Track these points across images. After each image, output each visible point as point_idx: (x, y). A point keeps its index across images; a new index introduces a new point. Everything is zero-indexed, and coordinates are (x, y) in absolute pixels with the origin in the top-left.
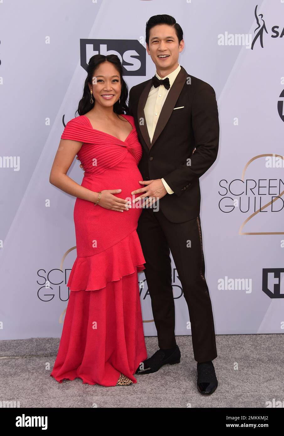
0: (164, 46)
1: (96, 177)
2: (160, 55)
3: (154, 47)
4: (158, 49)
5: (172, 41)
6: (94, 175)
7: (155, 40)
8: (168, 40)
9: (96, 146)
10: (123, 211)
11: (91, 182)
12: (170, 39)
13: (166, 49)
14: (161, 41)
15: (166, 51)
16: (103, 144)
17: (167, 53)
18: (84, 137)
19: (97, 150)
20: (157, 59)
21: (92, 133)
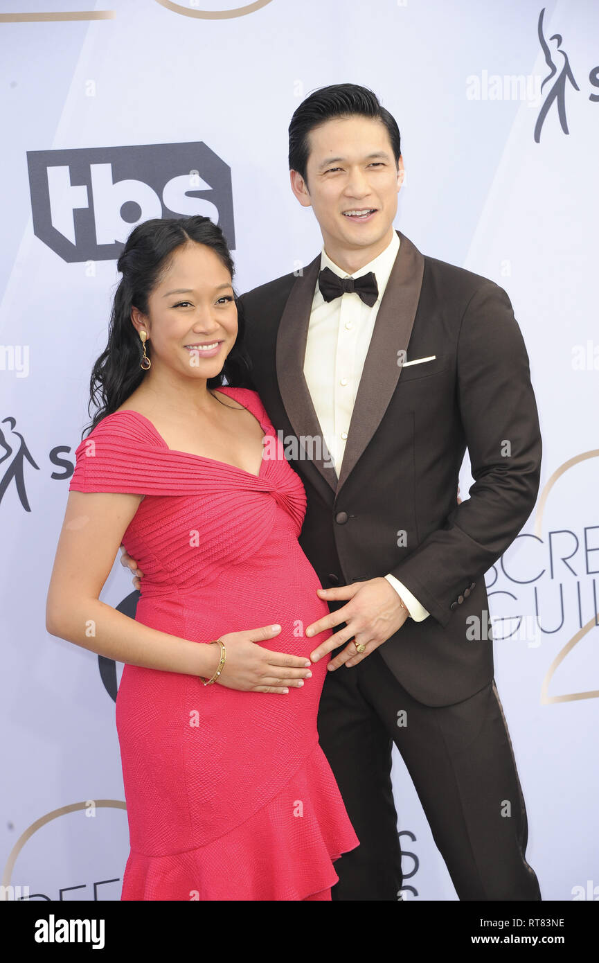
0: (362, 182)
1: (194, 597)
2: (351, 210)
3: (333, 186)
4: (344, 190)
5: (383, 164)
6: (186, 591)
7: (334, 166)
8: (373, 164)
9: (188, 502)
10: (286, 691)
11: (179, 611)
12: (376, 160)
13: (368, 191)
14: (350, 166)
15: (369, 198)
16: (211, 492)
17: (372, 203)
18: (152, 479)
19: (195, 514)
20: (342, 221)
21: (172, 465)
